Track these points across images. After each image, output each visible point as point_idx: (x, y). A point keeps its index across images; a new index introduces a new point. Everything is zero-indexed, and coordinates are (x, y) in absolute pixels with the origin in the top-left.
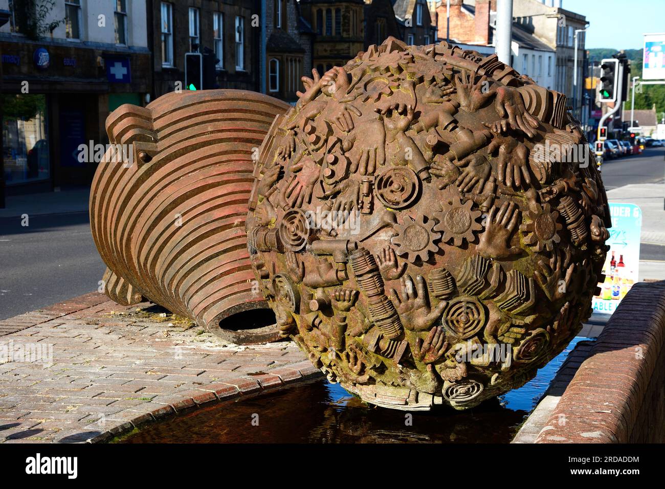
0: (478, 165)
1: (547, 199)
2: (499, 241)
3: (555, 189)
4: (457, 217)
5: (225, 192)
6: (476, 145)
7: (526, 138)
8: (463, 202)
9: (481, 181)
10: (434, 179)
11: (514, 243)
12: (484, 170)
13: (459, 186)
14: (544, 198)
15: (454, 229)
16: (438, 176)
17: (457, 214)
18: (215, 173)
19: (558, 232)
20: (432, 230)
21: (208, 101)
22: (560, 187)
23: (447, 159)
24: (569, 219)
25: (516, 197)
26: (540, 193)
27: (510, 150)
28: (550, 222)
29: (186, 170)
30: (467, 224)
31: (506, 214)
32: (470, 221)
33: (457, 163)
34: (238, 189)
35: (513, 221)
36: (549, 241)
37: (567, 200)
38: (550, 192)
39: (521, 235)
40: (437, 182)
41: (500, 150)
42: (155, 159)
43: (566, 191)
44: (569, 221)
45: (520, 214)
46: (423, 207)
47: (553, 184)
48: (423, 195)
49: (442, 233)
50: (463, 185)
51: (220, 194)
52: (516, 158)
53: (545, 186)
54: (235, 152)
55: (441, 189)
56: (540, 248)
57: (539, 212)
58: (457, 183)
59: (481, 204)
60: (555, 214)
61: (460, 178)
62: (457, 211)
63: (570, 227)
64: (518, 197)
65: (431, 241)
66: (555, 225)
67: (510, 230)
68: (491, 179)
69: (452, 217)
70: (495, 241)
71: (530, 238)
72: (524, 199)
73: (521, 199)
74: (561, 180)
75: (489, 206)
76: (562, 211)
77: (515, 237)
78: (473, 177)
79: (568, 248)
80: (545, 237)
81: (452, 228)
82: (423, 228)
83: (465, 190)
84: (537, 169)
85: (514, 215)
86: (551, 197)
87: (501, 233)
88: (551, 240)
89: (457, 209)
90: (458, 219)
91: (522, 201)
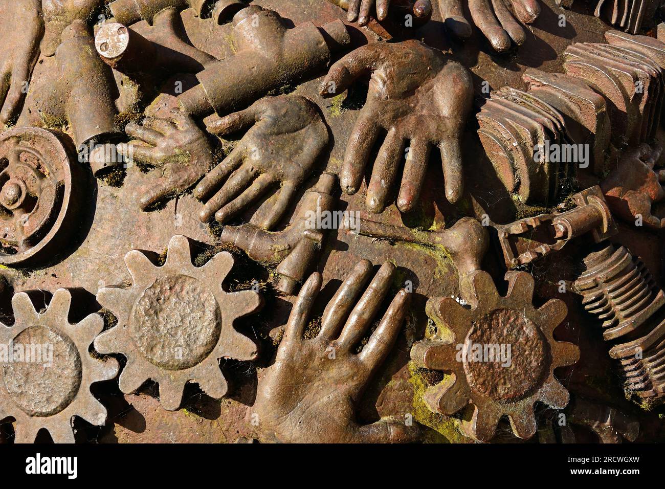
0: (278, 134)
1: (527, 257)
2: (325, 399)
3: (562, 224)
4: (173, 311)
6: (288, 67)
7: (486, 52)
8: (201, 258)
9: (287, 186)
10: (132, 172)
11: (391, 405)
12: (301, 148)
13: (204, 199)
14: (516, 254)
15: (158, 351)
16: (145, 167)
17: (173, 299)
19: (560, 374)
20: (91, 348)
22: (583, 216)
23: (183, 110)
24: (616, 324)
25: (408, 246)
26: (501, 236)
27: (404, 84)
28: (527, 339)
30: (202, 337)
31: (360, 306)
32: (213, 325)
33: (214, 123)
35: (382, 330)
36: (521, 404)
37: (609, 261)
38: (545, 232)
39: (416, 379)
40: (142, 183)
41: (371, 85)
43: (605, 230)
44: (614, 333)
45: (416, 304)
46: (90, 267)
47: (562, 205)
48: (93, 226)
49: (121, 360)
50: (217, 198)
52: (425, 112)
53: (533, 209)
55: (149, 208)
56: (479, 431)
57: (483, 302)
58: (200, 189)
59: (274, 266)
60: (554, 310)
61: (212, 176)
62: (177, 287)
63: (618, 351)
64: (417, 248)
65: (86, 385)
66: (547, 348)
67: (370, 365)
68: (324, 180)
69: (155, 309)
70: (308, 397)
71: (440, 396)
72: (438, 255)
73: (428, 251)
74: (591, 193)
75: (301, 275)
76: (589, 297)
77: (394, 383)
78: (257, 175)
79: (608, 423)
80: (501, 390)
81: (151, 348)
82: (66, 338)
83: (219, 215)
84: (501, 154)
85: (390, 312)
86: (543, 249)
87: (333, 372)
88: (529, 401)
89: (176, 280)
90: (177, 316)
91: (430, 262)
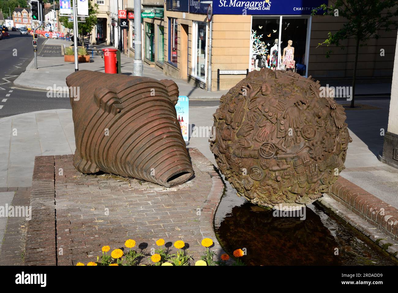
5: (157, 124)
18: (150, 116)
20: (323, 147)
21: (139, 84)
29: (138, 115)
34: (161, 122)
42: (122, 112)
51: (155, 125)
54: (155, 106)
